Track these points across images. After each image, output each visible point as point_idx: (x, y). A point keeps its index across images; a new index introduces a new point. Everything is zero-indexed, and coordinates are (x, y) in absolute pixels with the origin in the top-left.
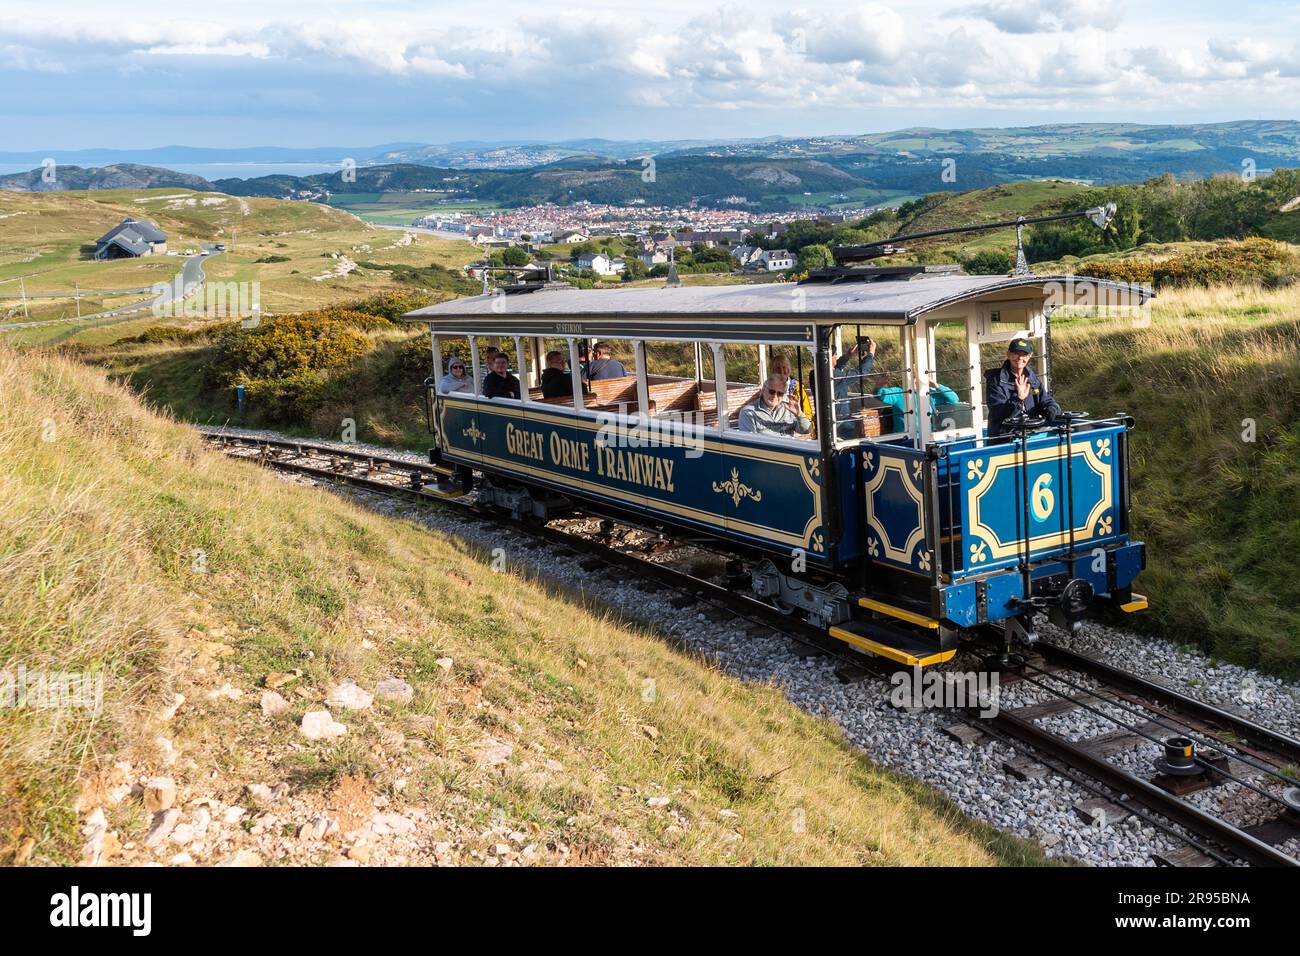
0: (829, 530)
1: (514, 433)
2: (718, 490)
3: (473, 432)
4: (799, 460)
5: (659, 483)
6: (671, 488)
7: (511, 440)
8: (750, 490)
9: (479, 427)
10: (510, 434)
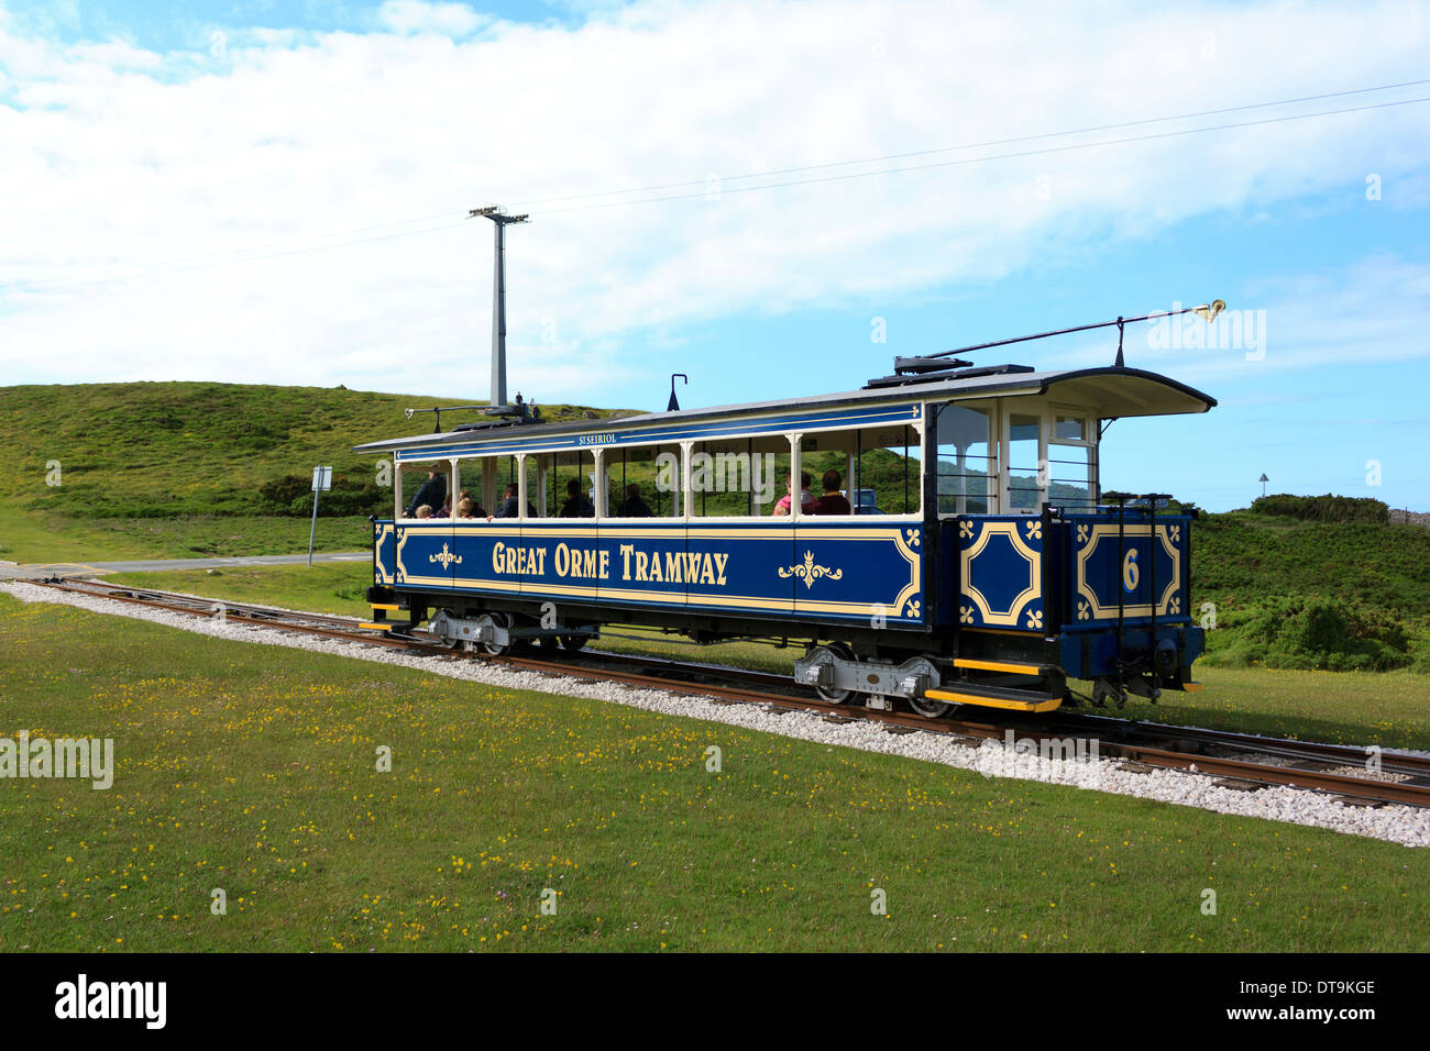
0: (924, 596)
1: (504, 552)
2: (785, 575)
3: (445, 557)
4: (897, 533)
5: (706, 578)
6: (722, 581)
7: (499, 560)
8: (827, 570)
9: (452, 550)
10: (498, 553)
